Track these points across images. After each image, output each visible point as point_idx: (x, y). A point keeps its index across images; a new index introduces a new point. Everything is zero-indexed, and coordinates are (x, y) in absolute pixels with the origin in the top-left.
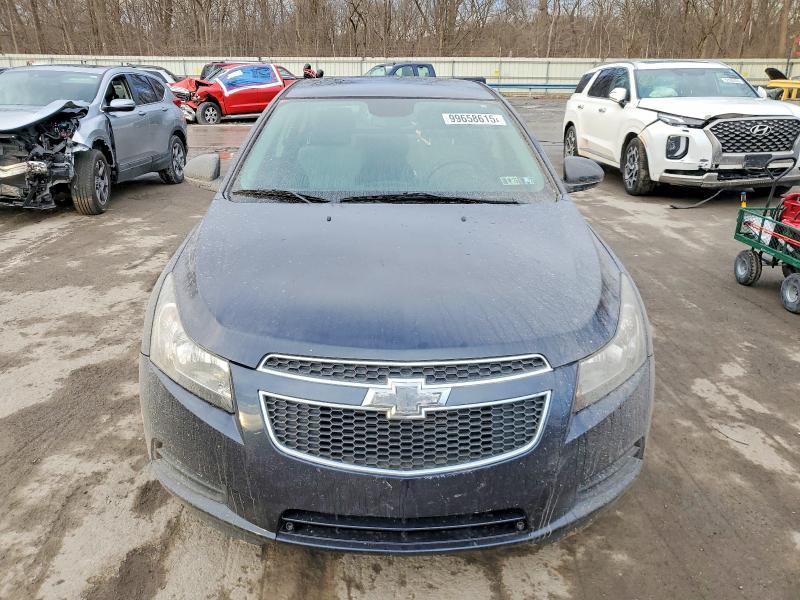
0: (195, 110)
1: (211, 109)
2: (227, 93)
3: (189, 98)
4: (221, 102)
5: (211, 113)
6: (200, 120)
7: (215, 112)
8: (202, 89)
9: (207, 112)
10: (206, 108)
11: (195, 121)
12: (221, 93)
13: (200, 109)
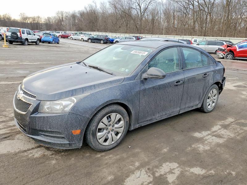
0: (224, 54)
1: (230, 55)
2: (238, 50)
3: (224, 51)
4: (235, 53)
5: (230, 56)
6: (225, 58)
7: (232, 56)
8: (229, 48)
9: (228, 56)
10: (228, 54)
11: (223, 58)
12: (236, 50)
13: (226, 54)
